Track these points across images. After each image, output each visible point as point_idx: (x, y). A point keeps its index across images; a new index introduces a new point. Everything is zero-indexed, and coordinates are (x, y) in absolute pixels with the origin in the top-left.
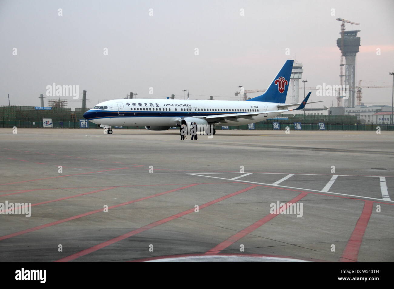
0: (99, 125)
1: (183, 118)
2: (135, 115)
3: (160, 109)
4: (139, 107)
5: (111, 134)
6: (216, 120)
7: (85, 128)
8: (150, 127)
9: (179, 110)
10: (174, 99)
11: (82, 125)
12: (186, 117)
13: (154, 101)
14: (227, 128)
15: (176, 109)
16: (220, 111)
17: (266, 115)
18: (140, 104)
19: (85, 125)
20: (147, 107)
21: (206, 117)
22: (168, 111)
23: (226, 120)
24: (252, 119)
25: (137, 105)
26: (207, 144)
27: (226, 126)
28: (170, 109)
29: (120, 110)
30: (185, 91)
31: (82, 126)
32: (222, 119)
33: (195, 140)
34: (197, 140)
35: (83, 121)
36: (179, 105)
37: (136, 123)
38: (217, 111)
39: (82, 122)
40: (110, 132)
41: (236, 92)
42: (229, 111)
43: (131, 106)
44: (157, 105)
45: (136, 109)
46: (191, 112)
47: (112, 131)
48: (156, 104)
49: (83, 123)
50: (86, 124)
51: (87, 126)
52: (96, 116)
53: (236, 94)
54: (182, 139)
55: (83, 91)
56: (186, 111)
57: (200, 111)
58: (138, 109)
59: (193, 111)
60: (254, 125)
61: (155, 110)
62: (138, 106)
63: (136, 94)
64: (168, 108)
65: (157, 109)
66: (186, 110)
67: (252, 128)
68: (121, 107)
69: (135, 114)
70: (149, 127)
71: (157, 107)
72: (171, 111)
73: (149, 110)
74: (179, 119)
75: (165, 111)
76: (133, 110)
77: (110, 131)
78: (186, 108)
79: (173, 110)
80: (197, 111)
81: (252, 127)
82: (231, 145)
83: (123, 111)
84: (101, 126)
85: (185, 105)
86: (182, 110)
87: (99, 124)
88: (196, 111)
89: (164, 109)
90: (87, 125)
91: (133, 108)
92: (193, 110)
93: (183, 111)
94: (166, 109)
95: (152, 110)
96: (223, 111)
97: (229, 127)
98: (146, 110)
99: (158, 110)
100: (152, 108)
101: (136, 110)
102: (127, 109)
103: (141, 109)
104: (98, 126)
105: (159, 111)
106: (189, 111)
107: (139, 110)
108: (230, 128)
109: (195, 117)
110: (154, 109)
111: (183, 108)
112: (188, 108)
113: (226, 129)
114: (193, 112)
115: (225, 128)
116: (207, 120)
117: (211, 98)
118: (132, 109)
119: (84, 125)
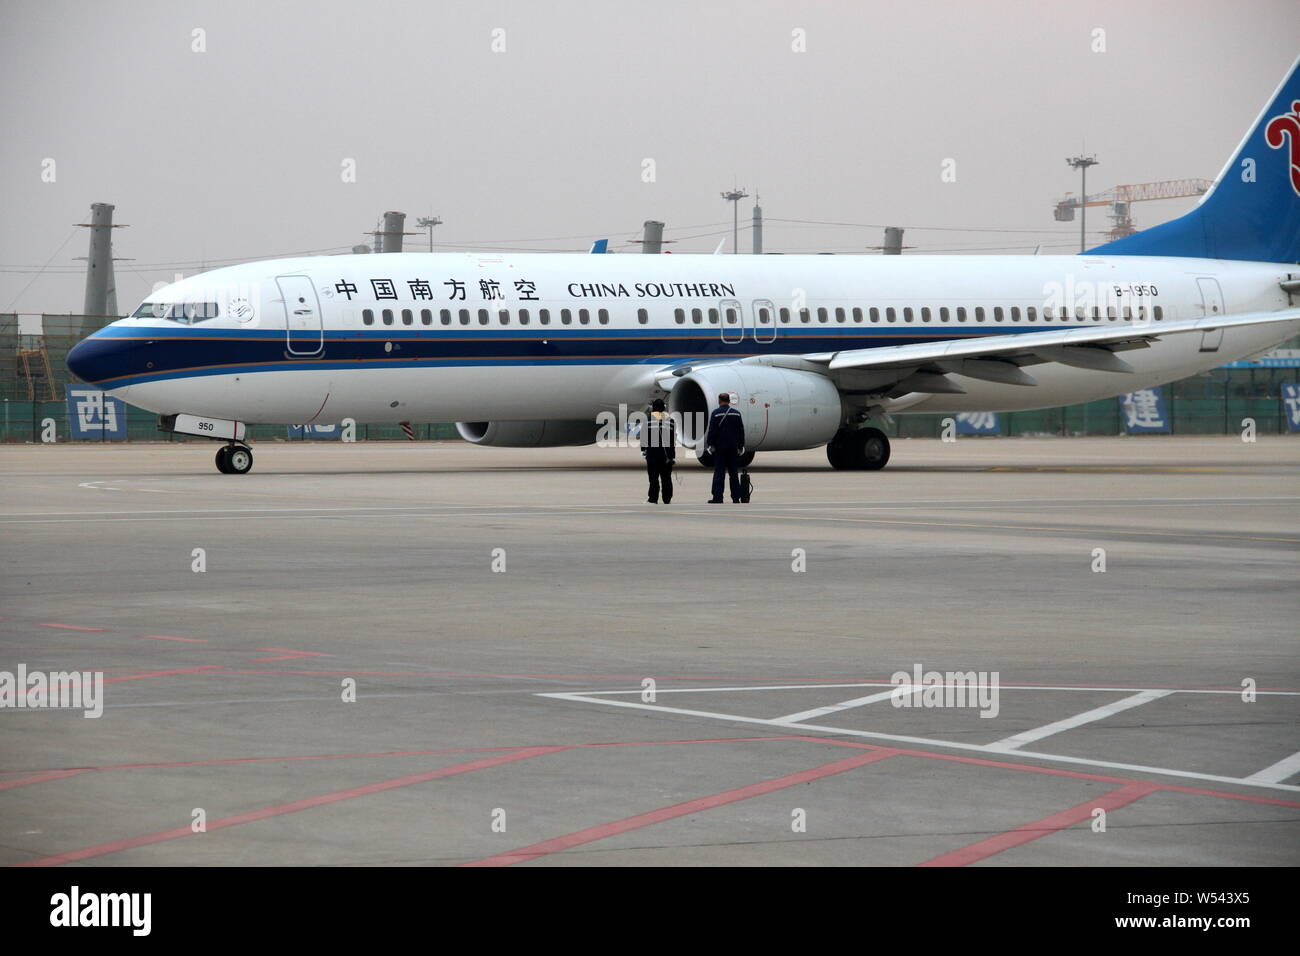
0: (168, 421)
1: (689, 370)
2: (394, 354)
3: (545, 316)
4: (417, 306)
5: (244, 472)
6: (890, 378)
7: (102, 437)
8: (485, 425)
9: (662, 319)
10: (657, 251)
11: (82, 418)
12: (705, 361)
13: (506, 268)
14: (990, 425)
15: (643, 316)
16: (917, 322)
17: (1210, 340)
18: (420, 288)
19: (104, 422)
20: (463, 305)
21: (827, 362)
22: (594, 324)
23: (951, 376)
24: (1117, 367)
25: (404, 291)
26: (802, 522)
27: (983, 415)
28: (604, 316)
29: (298, 324)
30: (735, 197)
31: (84, 427)
32: (928, 370)
33: (736, 501)
34: (746, 499)
35: (89, 394)
36: (660, 290)
37: (395, 404)
38: (900, 322)
39: (84, 399)
40: (239, 460)
41: (1062, 197)
42: (971, 321)
43: (365, 298)
44: (526, 288)
45: (398, 317)
46: (738, 331)
47: (248, 452)
48: (519, 285)
49: (90, 405)
50: (105, 411)
51: (112, 426)
52: (150, 364)
53: (1064, 211)
54: (653, 498)
55: (93, 207)
56: (706, 324)
57: (795, 322)
58: (407, 316)
59: (749, 325)
60: (1158, 405)
61: (515, 324)
62: (406, 300)
63: (434, 223)
64: (593, 305)
65: (524, 316)
66: (705, 316)
67: (1148, 424)
68: (300, 307)
69: (388, 347)
70: (478, 429)
71: (527, 305)
72: (613, 324)
73: (474, 324)
74: (661, 374)
75: (576, 324)
76: (378, 325)
77: (236, 458)
78: (705, 304)
79: (622, 318)
80: (775, 322)
81: (1148, 415)
82: (946, 529)
83: (317, 333)
84: (183, 424)
85: (699, 289)
86: (679, 315)
87: (170, 413)
88: (770, 325)
89: (566, 316)
90: (112, 418)
91: (378, 308)
92: (748, 320)
93: (689, 324)
94: (584, 316)
95: (494, 324)
96: (935, 322)
97: (999, 418)
98: (455, 324)
99: (535, 324)
100: (494, 308)
101: (398, 325)
102: (341, 317)
103: (426, 316)
104: (164, 427)
105: (540, 327)
106: (723, 323)
107: (417, 324)
108: (1010, 426)
109: (760, 363)
110: (504, 317)
111: (688, 304)
112: (715, 306)
113: (983, 433)
114: (749, 331)
115: (977, 426)
116: (835, 376)
117: (894, 243)
118: (368, 316)
119: (95, 420)
